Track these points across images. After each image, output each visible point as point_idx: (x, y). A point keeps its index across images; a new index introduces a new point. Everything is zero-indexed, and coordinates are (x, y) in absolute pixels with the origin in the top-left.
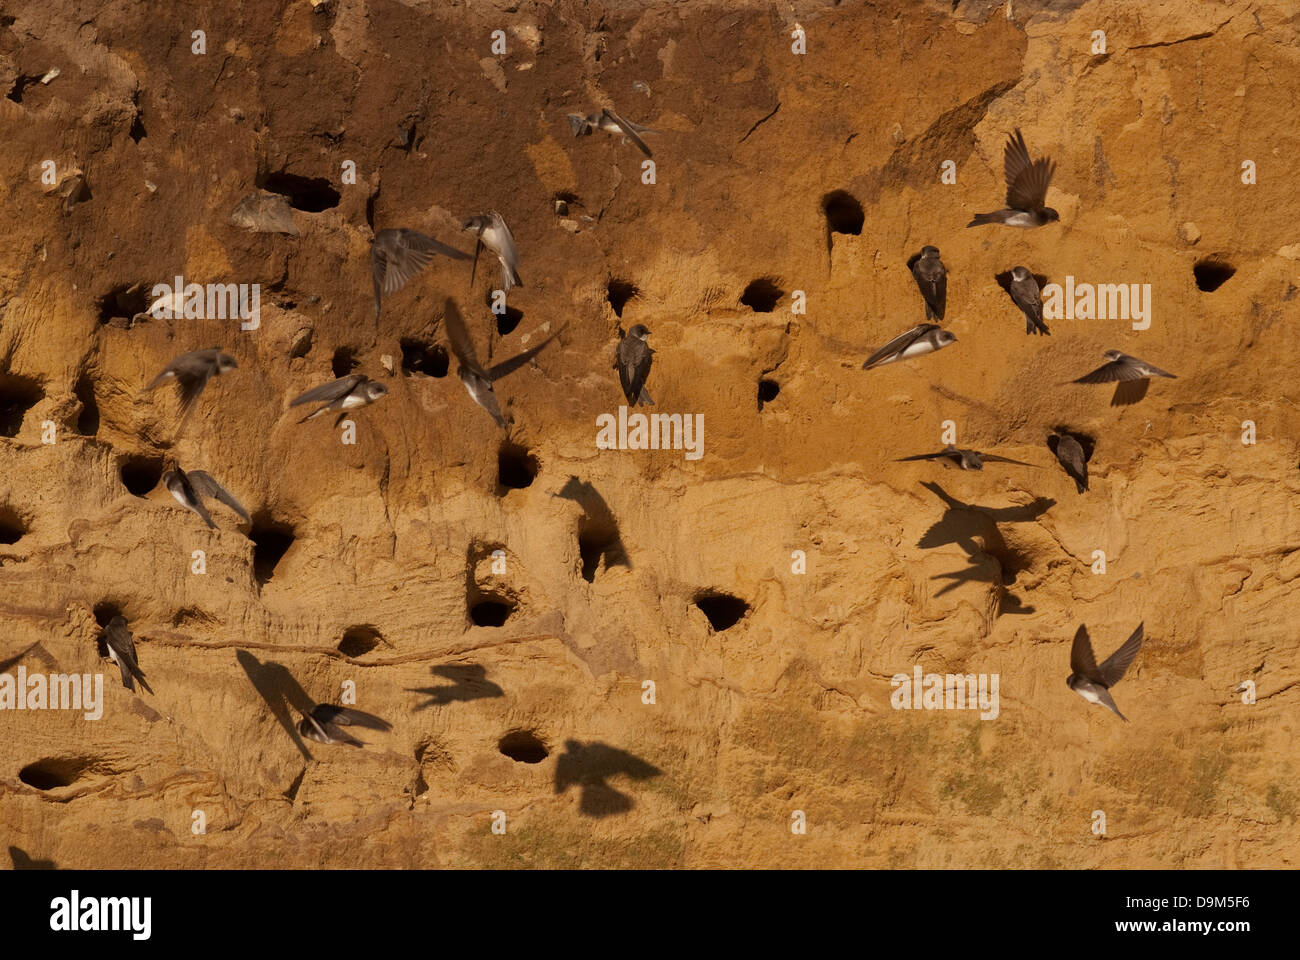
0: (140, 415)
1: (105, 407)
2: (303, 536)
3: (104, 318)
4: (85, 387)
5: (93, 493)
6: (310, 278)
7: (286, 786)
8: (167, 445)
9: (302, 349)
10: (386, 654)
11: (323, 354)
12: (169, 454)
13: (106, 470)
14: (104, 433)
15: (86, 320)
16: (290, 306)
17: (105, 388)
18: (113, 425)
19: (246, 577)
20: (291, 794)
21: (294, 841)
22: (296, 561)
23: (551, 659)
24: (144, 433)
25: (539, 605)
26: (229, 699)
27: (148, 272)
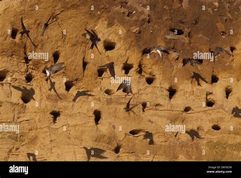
0: (150, 70)
1: (143, 69)
2: (178, 91)
3: (143, 54)
4: (140, 66)
5: (142, 84)
6: (179, 47)
7: (175, 134)
8: (154, 76)
9: (177, 59)
10: (192, 112)
11: (181, 60)
12: (154, 77)
13: (144, 80)
14: (143, 73)
15: (140, 55)
16: (175, 51)
17: (143, 66)
18: (145, 72)
19: (168, 98)
20: (176, 136)
21: (176, 143)
22: (177, 95)
23: (221, 112)
24: (150, 74)
25: (219, 103)
26: (165, 119)
27: (151, 46)
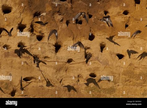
0: (39, 30)
1: (34, 29)
2: (62, 46)
3: (34, 16)
4: (32, 26)
5: (33, 41)
6: (63, 11)
7: (60, 81)
8: (43, 34)
9: (62, 21)
10: (74, 63)
11: (65, 21)
12: (43, 35)
13: (35, 37)
14: (34, 32)
15: (32, 17)
16: (60, 15)
17: (34, 26)
18: (36, 31)
19: (54, 52)
20: (61, 82)
21: (61, 88)
22: (61, 50)
23: (97, 63)
24: (40, 32)
25: (95, 56)
26: (52, 69)
27: (40, 10)
